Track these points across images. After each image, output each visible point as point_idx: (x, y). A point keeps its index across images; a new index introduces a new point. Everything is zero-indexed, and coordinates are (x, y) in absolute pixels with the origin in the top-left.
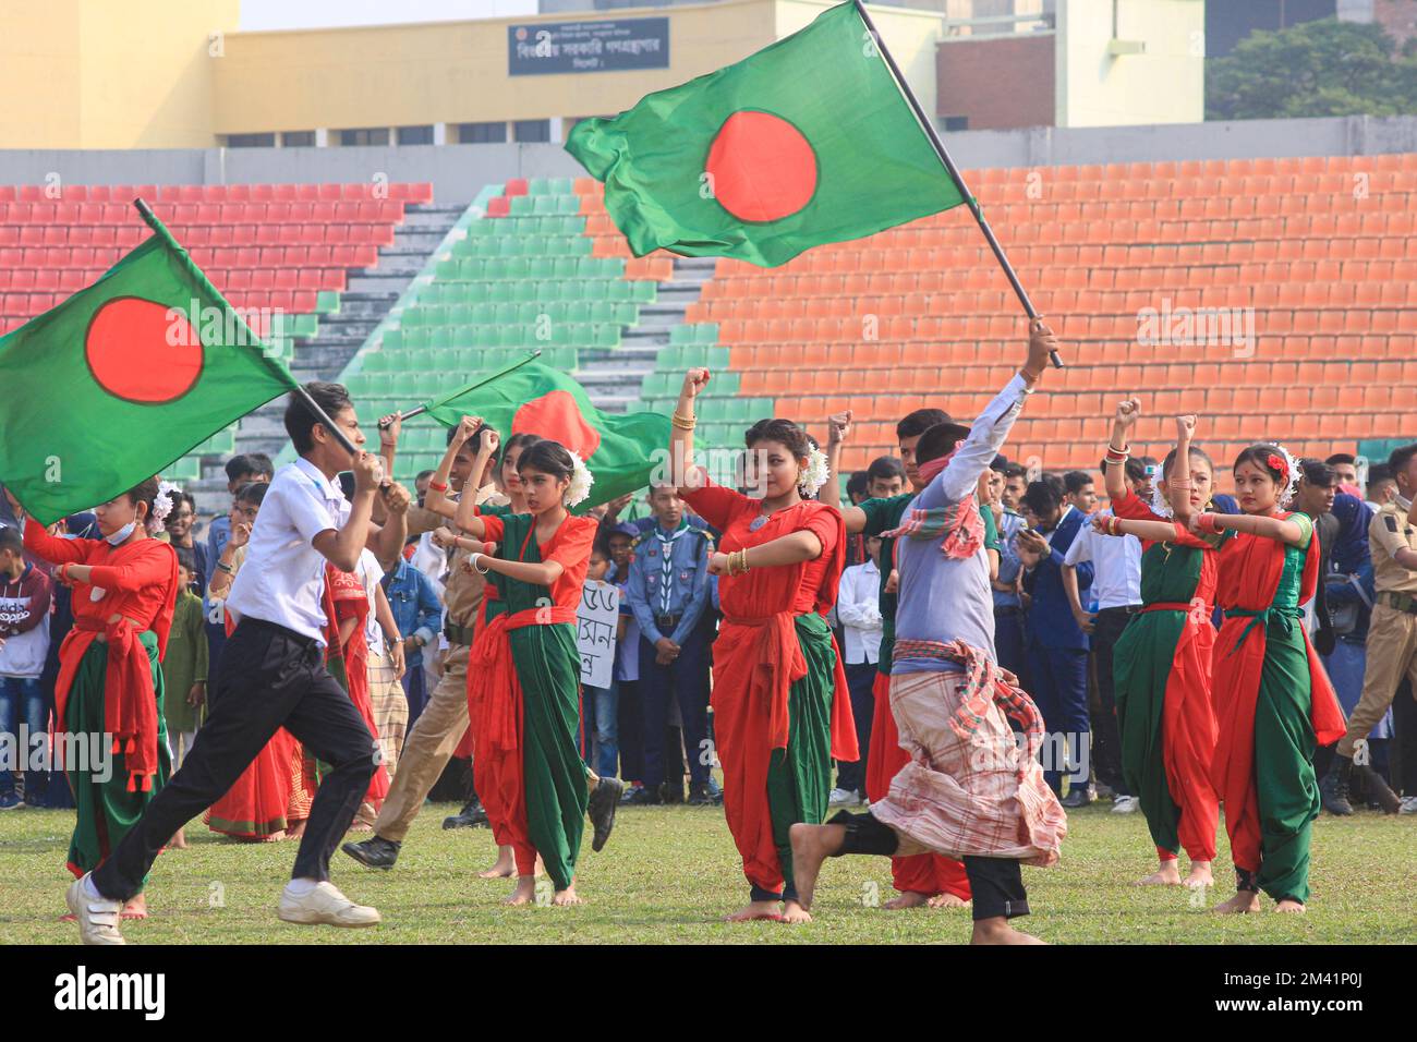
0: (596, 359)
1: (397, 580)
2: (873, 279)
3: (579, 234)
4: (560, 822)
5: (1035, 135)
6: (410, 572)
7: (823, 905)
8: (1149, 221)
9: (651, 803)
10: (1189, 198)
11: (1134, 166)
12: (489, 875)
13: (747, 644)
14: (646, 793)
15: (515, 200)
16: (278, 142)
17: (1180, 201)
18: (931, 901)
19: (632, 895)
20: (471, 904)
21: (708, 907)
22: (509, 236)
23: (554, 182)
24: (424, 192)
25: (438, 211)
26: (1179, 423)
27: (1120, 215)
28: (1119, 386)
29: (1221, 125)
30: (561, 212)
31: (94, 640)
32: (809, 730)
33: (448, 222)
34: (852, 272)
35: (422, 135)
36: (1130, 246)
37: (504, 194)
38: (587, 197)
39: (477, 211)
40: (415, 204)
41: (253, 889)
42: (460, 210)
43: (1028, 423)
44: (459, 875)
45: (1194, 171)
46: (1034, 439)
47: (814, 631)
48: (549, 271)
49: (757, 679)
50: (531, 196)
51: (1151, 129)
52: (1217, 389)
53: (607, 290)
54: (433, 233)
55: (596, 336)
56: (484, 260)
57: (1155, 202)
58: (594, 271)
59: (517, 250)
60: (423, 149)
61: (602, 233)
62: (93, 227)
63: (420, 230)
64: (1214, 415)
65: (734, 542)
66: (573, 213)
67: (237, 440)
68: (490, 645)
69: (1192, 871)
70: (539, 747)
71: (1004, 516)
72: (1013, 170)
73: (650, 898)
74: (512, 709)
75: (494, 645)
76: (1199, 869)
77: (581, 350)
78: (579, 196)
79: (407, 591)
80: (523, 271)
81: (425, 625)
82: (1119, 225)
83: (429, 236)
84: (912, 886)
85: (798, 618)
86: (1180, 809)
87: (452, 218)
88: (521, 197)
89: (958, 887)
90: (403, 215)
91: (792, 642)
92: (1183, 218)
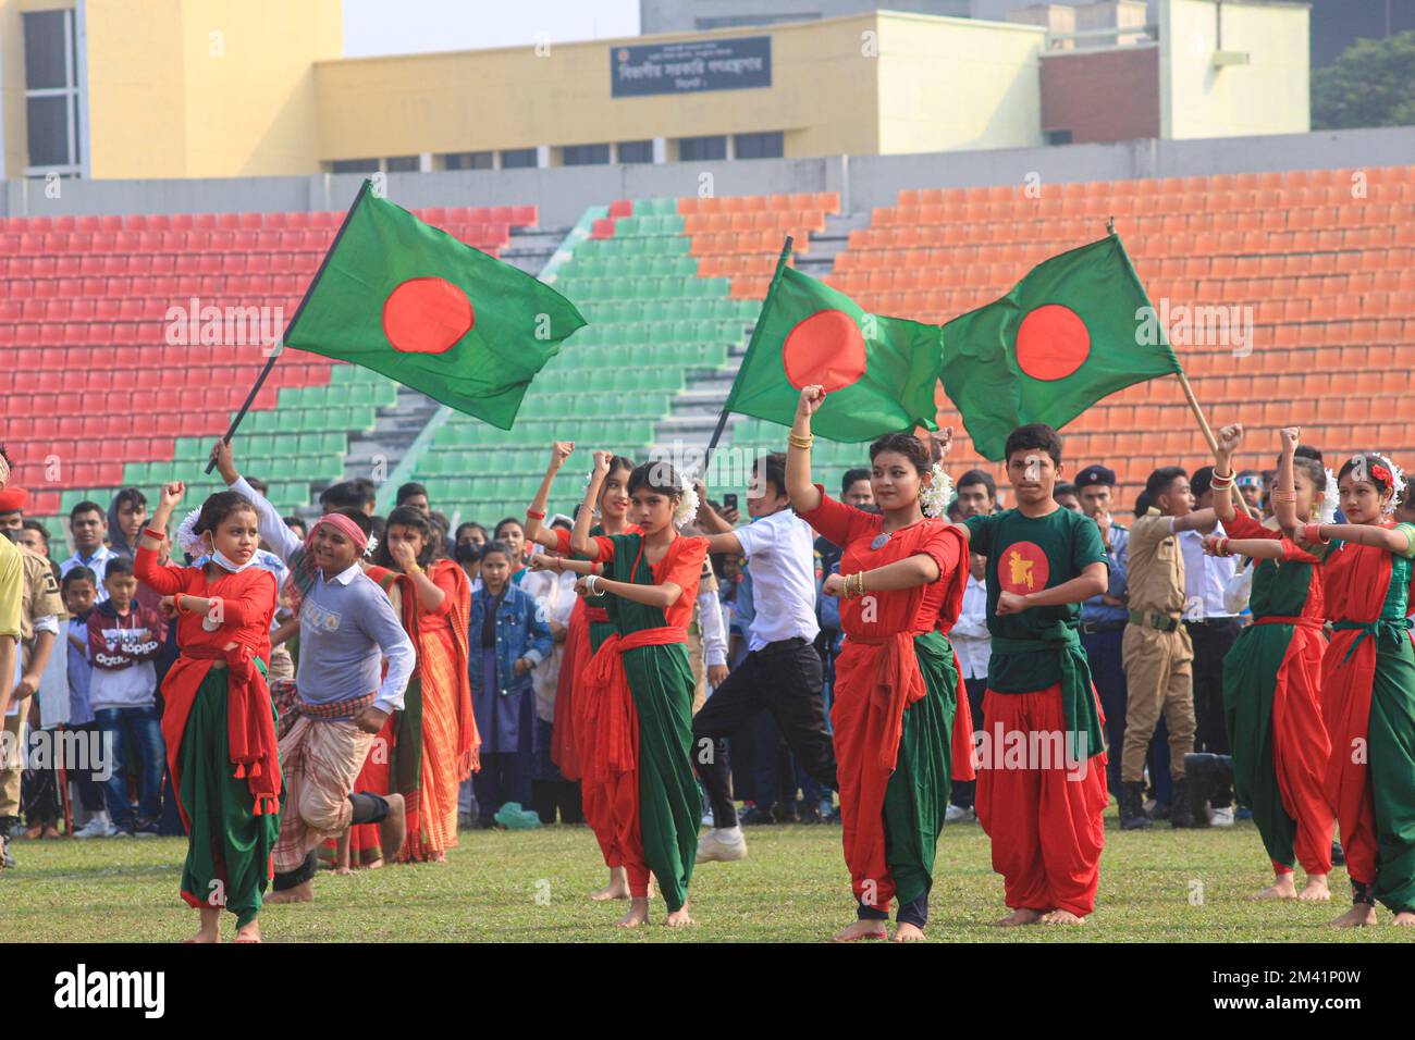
0: (703, 379)
1: (506, 603)
2: (979, 294)
3: (683, 255)
4: (676, 843)
5: (1140, 148)
6: (519, 595)
7: (937, 923)
8: (1256, 232)
9: (764, 823)
10: (1296, 208)
11: (1241, 177)
12: (602, 897)
13: (866, 663)
14: (758, 812)
15: (620, 221)
16: (383, 166)
17: (1287, 212)
18: (1045, 918)
19: (745, 916)
20: (584, 927)
21: (821, 926)
22: (614, 257)
23: (658, 203)
24: (529, 215)
25: (543, 234)
26: (1283, 435)
27: (1228, 226)
28: (1229, 398)
29: (1326, 135)
30: (665, 232)
31: (212, 667)
32: (929, 749)
33: (553, 245)
34: (958, 288)
35: (526, 158)
36: (1237, 257)
37: (609, 215)
38: (691, 217)
39: (581, 233)
40: (521, 227)
41: (366, 914)
42: (565, 232)
43: (1137, 436)
44: (571, 897)
45: (1301, 181)
46: (1143, 452)
47: (934, 650)
48: (653, 291)
49: (875, 700)
50: (635, 217)
51: (1258, 140)
52: (1327, 399)
53: (713, 310)
54: (539, 256)
55: (703, 356)
56: (590, 282)
57: (1262, 212)
58: (700, 291)
59: (622, 270)
60: (526, 172)
61: (707, 253)
62: (200, 255)
63: (525, 252)
64: (1324, 426)
65: (854, 560)
66: (677, 234)
67: (347, 465)
68: (605, 666)
69: (1308, 884)
70: (656, 770)
71: (1112, 530)
72: (1118, 183)
73: (763, 919)
74: (628, 731)
75: (608, 669)
76: (1315, 883)
77: (688, 370)
78: (682, 217)
79: (516, 614)
80: (628, 292)
81: (535, 647)
82: (1226, 236)
83: (534, 260)
84: (1025, 903)
85: (918, 638)
86: (1295, 823)
87: (556, 240)
88: (625, 218)
89: (1072, 904)
90: (508, 238)
91: (911, 663)
92: (1290, 228)
